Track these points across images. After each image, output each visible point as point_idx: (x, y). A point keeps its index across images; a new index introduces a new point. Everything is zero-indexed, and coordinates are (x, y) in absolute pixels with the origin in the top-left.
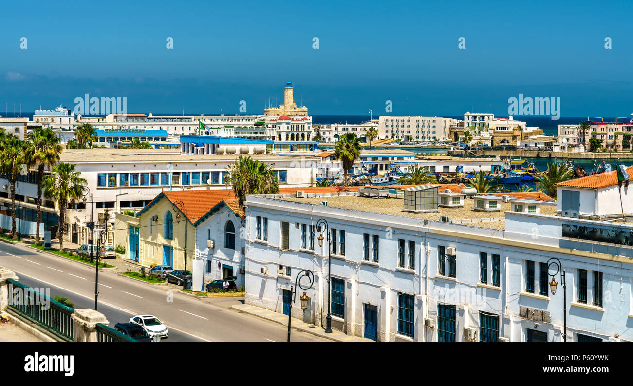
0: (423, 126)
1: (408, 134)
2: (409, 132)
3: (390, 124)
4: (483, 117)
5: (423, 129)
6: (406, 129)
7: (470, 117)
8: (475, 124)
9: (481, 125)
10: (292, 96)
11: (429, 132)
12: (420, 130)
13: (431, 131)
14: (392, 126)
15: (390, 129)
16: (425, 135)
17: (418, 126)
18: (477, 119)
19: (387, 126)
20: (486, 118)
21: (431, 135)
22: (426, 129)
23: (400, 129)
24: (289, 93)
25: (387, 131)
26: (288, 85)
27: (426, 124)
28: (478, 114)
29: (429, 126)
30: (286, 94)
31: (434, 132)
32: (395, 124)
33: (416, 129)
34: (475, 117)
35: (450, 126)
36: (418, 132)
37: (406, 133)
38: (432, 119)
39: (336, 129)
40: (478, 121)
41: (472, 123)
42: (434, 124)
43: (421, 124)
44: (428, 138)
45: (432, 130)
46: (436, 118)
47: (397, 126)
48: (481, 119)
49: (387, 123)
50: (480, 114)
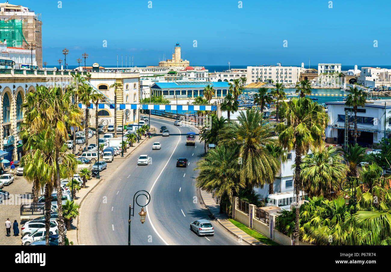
0: (282, 73)
1: (270, 79)
2: (270, 77)
3: (255, 71)
4: (333, 67)
5: (282, 75)
6: (268, 75)
7: (323, 67)
8: (327, 72)
9: (332, 72)
10: (180, 53)
11: (286, 77)
12: (279, 75)
13: (288, 77)
14: (257, 73)
15: (255, 75)
16: (283, 79)
17: (277, 73)
18: (329, 68)
19: (253, 73)
20: (336, 67)
21: (288, 79)
22: (284, 75)
23: (264, 75)
24: (178, 51)
25: (253, 77)
26: (177, 45)
27: (284, 72)
28: (330, 65)
29: (286, 73)
30: (176, 52)
31: (290, 77)
32: (260, 71)
33: (276, 75)
34: (327, 67)
35: (301, 73)
36: (277, 77)
37: (268, 78)
38: (288, 68)
39: (220, 76)
40: (329, 69)
41: (324, 70)
42: (290, 72)
43: (280, 72)
44: (285, 81)
45: (288, 75)
46: (291, 68)
47: (261, 73)
48: (332, 68)
49: (253, 71)
50: (331, 64)
